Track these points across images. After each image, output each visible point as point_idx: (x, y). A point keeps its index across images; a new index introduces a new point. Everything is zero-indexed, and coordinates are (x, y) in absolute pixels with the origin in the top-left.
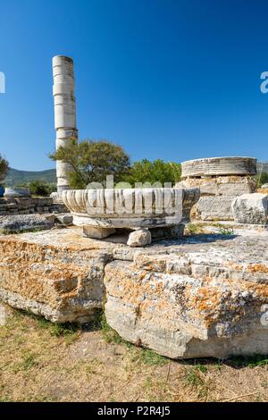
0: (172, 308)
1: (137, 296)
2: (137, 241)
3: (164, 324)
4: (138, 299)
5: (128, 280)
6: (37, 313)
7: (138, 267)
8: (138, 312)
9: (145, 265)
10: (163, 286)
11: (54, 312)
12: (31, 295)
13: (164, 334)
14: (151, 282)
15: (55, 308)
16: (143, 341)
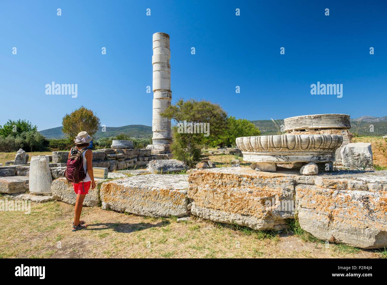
0: (360, 212)
1: (329, 206)
2: (313, 171)
3: (355, 224)
4: (330, 208)
5: (319, 196)
6: (241, 224)
7: (325, 186)
8: (331, 217)
9: (330, 185)
10: (351, 198)
11: (260, 221)
12: (236, 210)
13: (355, 231)
14: (339, 196)
15: (260, 218)
16: (336, 238)
